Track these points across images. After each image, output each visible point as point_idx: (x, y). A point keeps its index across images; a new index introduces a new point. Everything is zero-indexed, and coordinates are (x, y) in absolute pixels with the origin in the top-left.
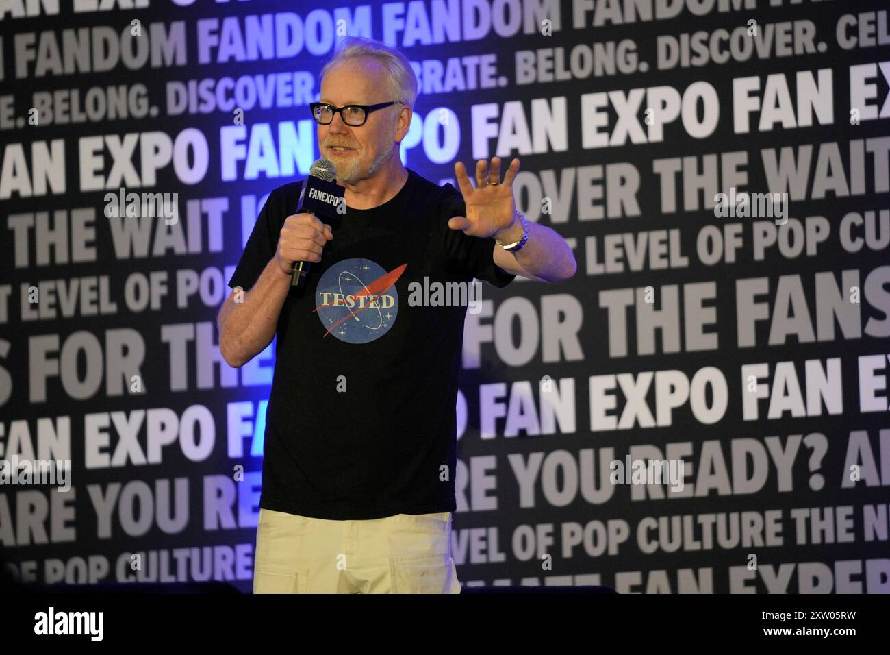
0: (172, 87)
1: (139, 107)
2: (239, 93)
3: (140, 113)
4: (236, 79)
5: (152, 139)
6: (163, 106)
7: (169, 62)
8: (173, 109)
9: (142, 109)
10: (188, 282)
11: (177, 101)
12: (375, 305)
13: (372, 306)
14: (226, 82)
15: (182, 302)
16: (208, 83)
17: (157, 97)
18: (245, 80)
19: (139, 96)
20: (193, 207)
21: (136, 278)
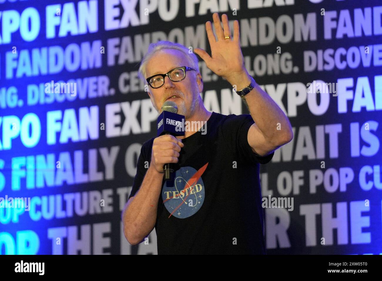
0: (307, 54)
1: (287, 67)
2: (349, 58)
3: (287, 71)
4: (347, 49)
5: (294, 87)
6: (301, 67)
7: (306, 38)
8: (308, 68)
9: (288, 68)
10: (316, 178)
11: (310, 63)
12: (193, 192)
13: (191, 193)
14: (341, 51)
15: (313, 190)
16: (330, 51)
17: (298, 61)
18: (353, 50)
19: (287, 60)
20: (320, 130)
21: (284, 175)
